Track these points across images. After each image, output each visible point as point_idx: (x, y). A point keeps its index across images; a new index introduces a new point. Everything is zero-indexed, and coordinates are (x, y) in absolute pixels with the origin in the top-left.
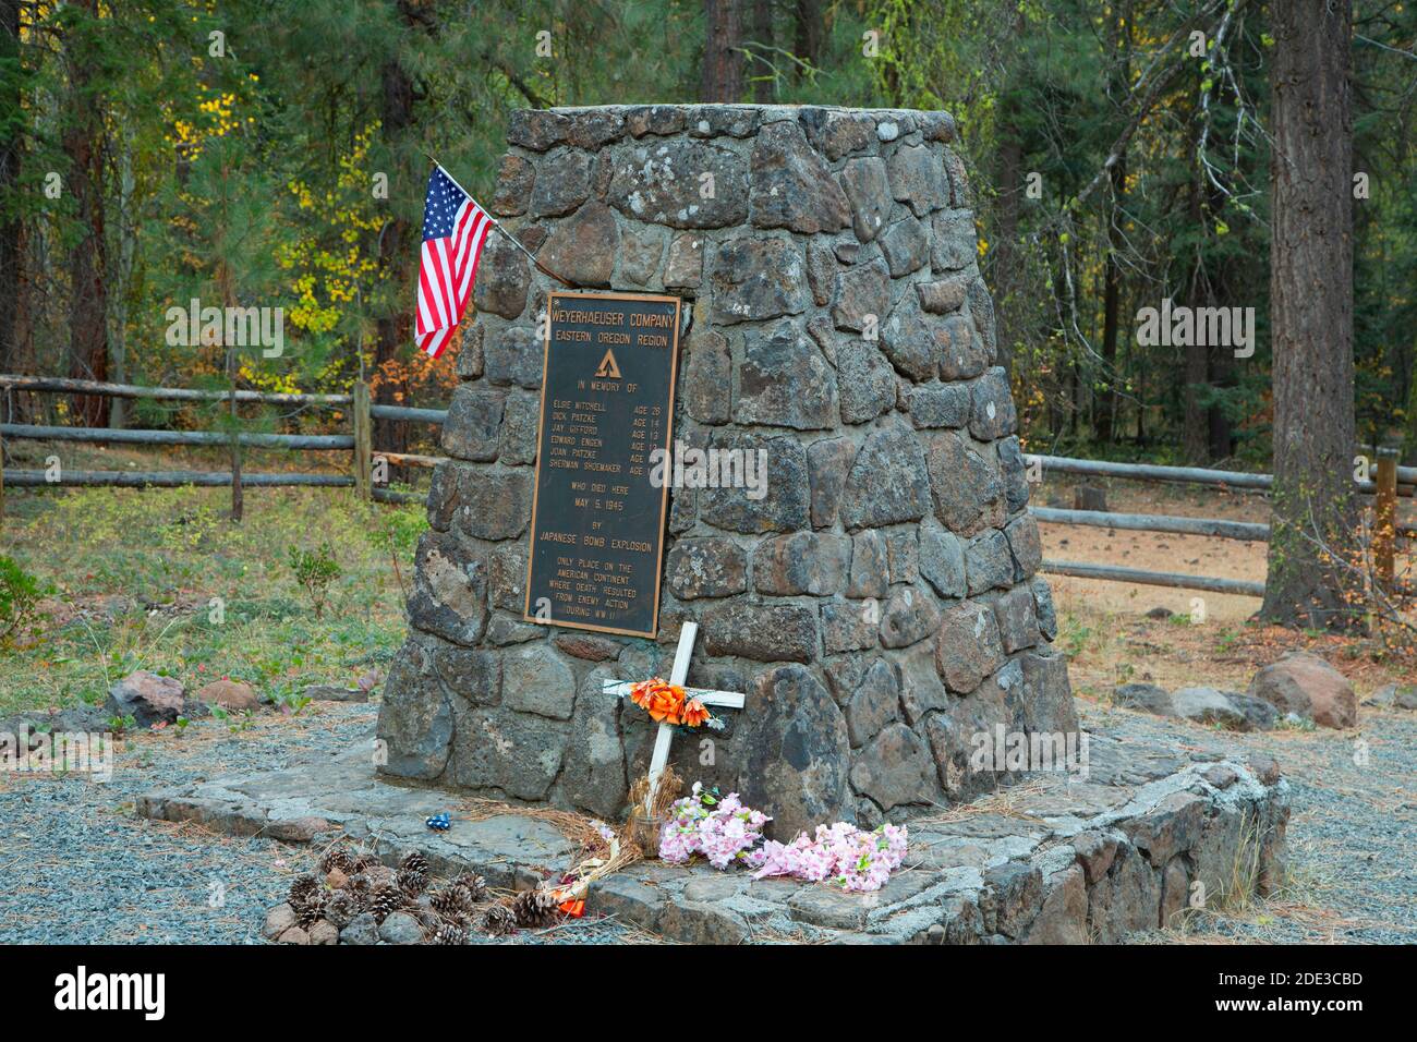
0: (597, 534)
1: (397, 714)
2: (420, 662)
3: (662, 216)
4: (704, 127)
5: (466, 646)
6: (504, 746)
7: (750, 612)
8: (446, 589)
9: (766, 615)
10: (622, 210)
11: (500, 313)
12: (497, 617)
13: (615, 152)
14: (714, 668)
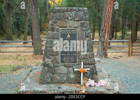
0: (69, 54)
1: (43, 76)
2: (45, 70)
3: (73, 20)
4: (77, 10)
5: (52, 68)
6: (59, 78)
7: (89, 60)
8: (48, 62)
9: (91, 60)
10: (67, 19)
11: (52, 31)
12: (56, 64)
13: (65, 13)
14: (85, 66)
